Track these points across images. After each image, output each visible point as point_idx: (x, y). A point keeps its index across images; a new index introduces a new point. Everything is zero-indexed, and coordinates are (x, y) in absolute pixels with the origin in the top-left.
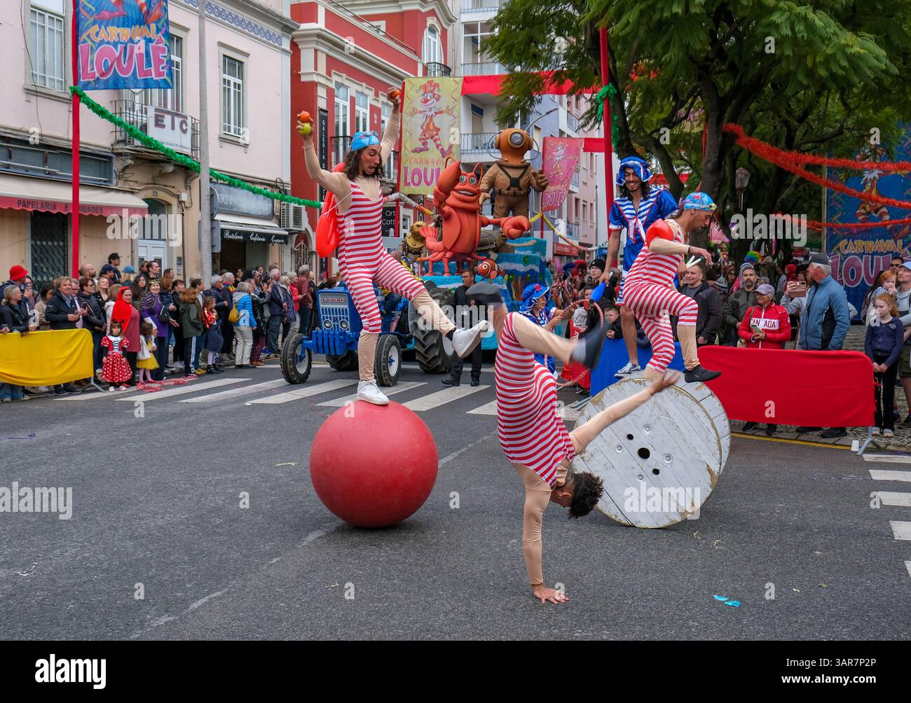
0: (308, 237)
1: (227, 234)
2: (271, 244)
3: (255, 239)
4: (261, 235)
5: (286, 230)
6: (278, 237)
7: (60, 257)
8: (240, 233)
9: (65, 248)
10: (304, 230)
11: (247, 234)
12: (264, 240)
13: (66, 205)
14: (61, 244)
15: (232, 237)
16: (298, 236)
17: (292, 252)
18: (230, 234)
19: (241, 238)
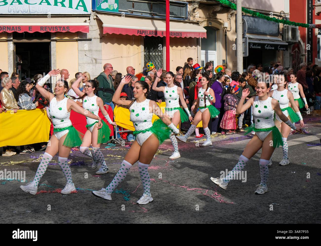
0: (300, 46)
1: (251, 46)
2: (277, 51)
3: (268, 48)
4: (272, 45)
5: (287, 42)
6: (282, 46)
7: (159, 61)
8: (259, 44)
9: (161, 56)
10: (298, 42)
11: (263, 45)
12: (273, 48)
13: (162, 32)
14: (160, 54)
15: (255, 47)
16: (294, 45)
17: (291, 55)
18: (253, 45)
19: (260, 47)
